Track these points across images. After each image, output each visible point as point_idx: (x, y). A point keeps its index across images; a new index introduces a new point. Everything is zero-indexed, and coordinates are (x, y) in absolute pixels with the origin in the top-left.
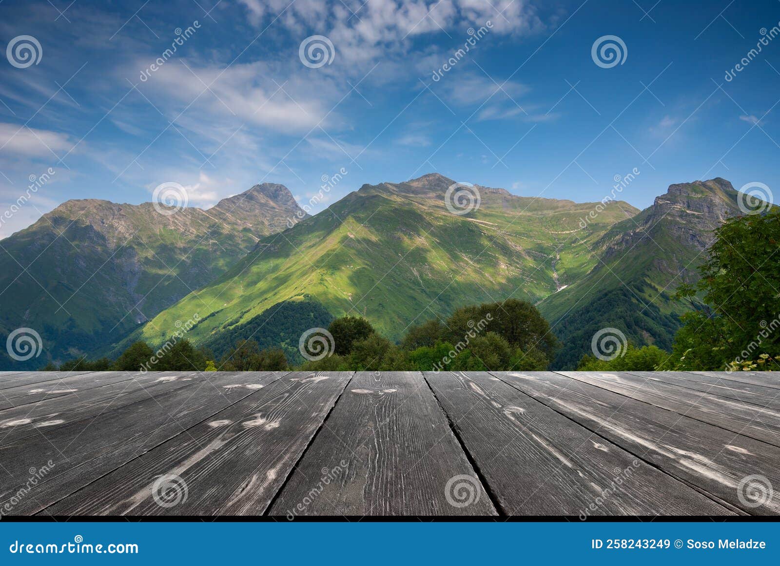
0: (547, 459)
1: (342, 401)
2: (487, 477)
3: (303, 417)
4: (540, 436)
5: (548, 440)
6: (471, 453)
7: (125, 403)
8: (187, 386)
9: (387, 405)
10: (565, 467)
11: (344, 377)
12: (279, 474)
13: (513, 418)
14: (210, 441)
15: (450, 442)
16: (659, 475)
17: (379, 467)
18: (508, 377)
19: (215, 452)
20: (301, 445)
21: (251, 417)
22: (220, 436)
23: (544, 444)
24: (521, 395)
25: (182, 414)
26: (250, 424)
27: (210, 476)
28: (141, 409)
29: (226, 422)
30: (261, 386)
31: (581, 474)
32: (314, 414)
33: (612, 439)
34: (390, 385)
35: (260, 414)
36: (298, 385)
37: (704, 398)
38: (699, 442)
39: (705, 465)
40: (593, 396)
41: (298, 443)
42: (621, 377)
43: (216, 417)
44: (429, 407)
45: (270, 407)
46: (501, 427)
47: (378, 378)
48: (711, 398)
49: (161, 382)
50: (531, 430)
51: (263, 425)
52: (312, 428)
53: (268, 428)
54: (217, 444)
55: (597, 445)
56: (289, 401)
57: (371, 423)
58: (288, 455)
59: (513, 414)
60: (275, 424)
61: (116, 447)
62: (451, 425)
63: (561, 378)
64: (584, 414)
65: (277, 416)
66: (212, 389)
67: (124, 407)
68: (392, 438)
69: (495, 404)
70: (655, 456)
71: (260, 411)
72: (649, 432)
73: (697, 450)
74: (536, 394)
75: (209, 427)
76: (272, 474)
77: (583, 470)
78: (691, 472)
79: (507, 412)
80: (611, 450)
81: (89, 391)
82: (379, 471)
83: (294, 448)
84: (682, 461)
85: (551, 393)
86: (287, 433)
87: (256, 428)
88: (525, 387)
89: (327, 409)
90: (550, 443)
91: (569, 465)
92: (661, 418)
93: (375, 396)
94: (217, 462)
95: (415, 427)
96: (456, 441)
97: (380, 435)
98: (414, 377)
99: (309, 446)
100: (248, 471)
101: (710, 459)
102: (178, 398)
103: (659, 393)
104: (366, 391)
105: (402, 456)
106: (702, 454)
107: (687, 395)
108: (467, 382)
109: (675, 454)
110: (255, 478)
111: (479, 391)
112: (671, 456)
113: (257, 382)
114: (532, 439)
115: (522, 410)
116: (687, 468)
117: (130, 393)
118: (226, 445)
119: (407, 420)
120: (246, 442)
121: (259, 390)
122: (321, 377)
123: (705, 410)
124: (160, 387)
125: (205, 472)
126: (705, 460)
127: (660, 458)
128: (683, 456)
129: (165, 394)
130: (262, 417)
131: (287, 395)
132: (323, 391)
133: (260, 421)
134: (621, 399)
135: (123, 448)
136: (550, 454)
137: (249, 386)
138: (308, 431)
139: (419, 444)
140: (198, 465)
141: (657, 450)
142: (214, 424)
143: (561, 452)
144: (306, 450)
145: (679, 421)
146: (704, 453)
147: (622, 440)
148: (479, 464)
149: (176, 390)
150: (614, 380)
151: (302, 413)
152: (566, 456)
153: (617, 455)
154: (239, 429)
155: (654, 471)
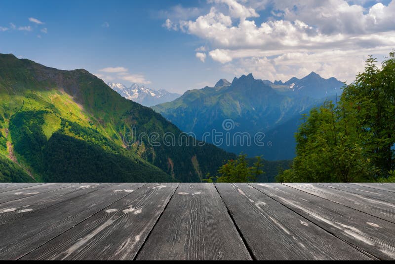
0: (277, 230)
1: (173, 199)
2: (247, 240)
3: (153, 207)
4: (274, 217)
5: (277, 220)
6: (239, 226)
7: (64, 199)
8: (95, 191)
9: (196, 201)
10: (287, 234)
11: (174, 186)
12: (141, 238)
13: (260, 208)
14: (106, 220)
15: (228, 221)
16: (334, 239)
17: (192, 234)
18: (257, 186)
19: (109, 226)
20: (153, 222)
21: (127, 207)
22: (112, 217)
23: (276, 222)
24: (263, 196)
25: (92, 206)
26: (126, 211)
27: (107, 238)
28: (72, 203)
29: (115, 210)
30: (132, 191)
31: (294, 238)
32: (159, 206)
33: (310, 219)
34: (198, 190)
35: (131, 206)
36: (151, 190)
37: (357, 197)
38: (354, 221)
39: (357, 233)
40: (300, 196)
41: (151, 221)
42: (314, 186)
43: (109, 207)
44: (217, 202)
45: (136, 202)
46: (254, 213)
47: (191, 186)
48: (360, 197)
49: (81, 189)
50: (269, 214)
51: (133, 211)
52: (158, 213)
53: (136, 213)
54: (110, 222)
55: (302, 222)
56: (146, 199)
57: (188, 210)
58: (146, 228)
59: (260, 206)
60: (139, 211)
61: (59, 223)
62: (229, 212)
63: (284, 186)
64: (296, 206)
65: (141, 206)
66: (108, 192)
67: (63, 202)
68: (199, 219)
69: (250, 200)
70: (332, 228)
71: (132, 204)
72: (328, 215)
73: (353, 225)
74: (271, 195)
75: (106, 213)
76: (138, 238)
77: (296, 236)
78: (350, 237)
79: (257, 205)
80: (310, 225)
81: (45, 193)
82: (192, 236)
83: (149, 224)
84: (345, 231)
85: (279, 194)
86: (146, 216)
87: (130, 213)
88: (266, 191)
89: (166, 203)
90: (279, 221)
91: (288, 233)
92: (335, 208)
93: (190, 196)
94: (110, 232)
95: (210, 213)
96: (231, 220)
97: (193, 217)
98: (209, 186)
99: (156, 223)
100: (126, 236)
101: (360, 230)
102: (91, 197)
103: (335, 195)
104: (185, 193)
105: (203, 228)
106: (355, 227)
107: (348, 195)
108: (237, 188)
109: (342, 227)
110: (129, 240)
111: (243, 193)
112: (340, 228)
113: (130, 189)
114: (269, 219)
115: (264, 203)
116: (348, 235)
117: (65, 194)
118: (115, 222)
119: (206, 209)
120: (125, 220)
121: (131, 193)
122: (162, 186)
123: (357, 204)
124: (81, 191)
125: (104, 237)
126: (357, 231)
127: (334, 229)
128: (346, 228)
129: (83, 195)
130: (133, 207)
131: (145, 195)
132: (164, 193)
133: (132, 210)
134: (314, 197)
135: (62, 224)
136: (278, 227)
137: (126, 191)
138: (156, 215)
139: (212, 222)
140: (101, 233)
141: (333, 225)
142: (109, 211)
143: (284, 226)
144: (155, 225)
145: (345, 210)
146: (356, 226)
147: (315, 220)
148: (243, 233)
149: (89, 193)
150: (311, 188)
151: (153, 205)
152: (286, 228)
153: (313, 228)
154: (120, 213)
155: (331, 236)
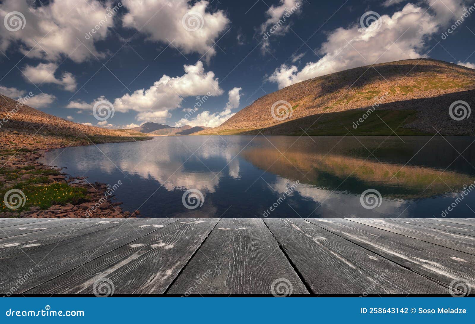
0: (340, 264)
1: (213, 234)
2: (303, 274)
3: (189, 242)
4: (336, 252)
5: (340, 254)
6: (293, 261)
7: (78, 235)
8: (117, 226)
9: (240, 236)
10: (351, 268)
11: (214, 221)
12: (174, 272)
13: (319, 243)
14: (131, 255)
15: (279, 255)
16: (409, 273)
17: (236, 268)
18: (316, 221)
19: (134, 261)
20: (187, 257)
21: (156, 242)
22: (137, 252)
23: (338, 256)
24: (323, 231)
25: (113, 241)
26: (155, 246)
27: (131, 273)
28: (88, 238)
29: (141, 245)
30: (162, 226)
31: (361, 272)
32: (195, 241)
33: (380, 254)
34: (243, 225)
35: (161, 241)
36: (185, 225)
37: (437, 232)
38: (434, 256)
39: (438, 267)
40: (368, 231)
41: (185, 256)
42: (386, 221)
43: (134, 242)
44: (266, 236)
45: (168, 237)
46: (311, 247)
47: (235, 222)
48: (442, 232)
49: (100, 224)
50: (330, 249)
51: (164, 246)
52: (195, 248)
53: (167, 248)
54: (135, 256)
55: (370, 257)
56: (180, 234)
57: (231, 245)
58: (179, 262)
59: (319, 241)
60: (171, 246)
61: (72, 258)
62: (281, 247)
63: (349, 221)
64: (363, 241)
65: (172, 241)
66: (131, 228)
67: (77, 237)
68: (244, 253)
69: (307, 235)
70: (407, 263)
71: (161, 239)
72: (403, 250)
73: (432, 260)
74: (333, 230)
75: (130, 247)
76: (169, 272)
77: (362, 270)
78: (429, 271)
79: (315, 240)
80: (380, 260)
81: (57, 229)
82: (235, 270)
83: (182, 259)
84: (424, 266)
85: (343, 230)
86: (178, 251)
87: (159, 248)
88: (326, 227)
89: (203, 238)
90: (342, 256)
91: (353, 267)
92: (411, 243)
93: (233, 231)
94: (135, 266)
95: (257, 247)
96: (284, 255)
97: (236, 251)
98: (257, 222)
99: (192, 257)
100: (155, 270)
101: (441, 264)
102: (111, 232)
103: (409, 229)
104: (228, 229)
105: (250, 263)
106: (436, 262)
107: (426, 231)
108: (290, 224)
109: (419, 261)
110: (158, 274)
111: (297, 228)
112: (417, 263)
113: (159, 224)
114: (330, 254)
115: (324, 238)
116: (427, 269)
117: (81, 230)
118: (141, 257)
119: (253, 244)
120: (153, 255)
121: (161, 228)
122: (199, 221)
123: (438, 238)
124: (99, 227)
125: (127, 271)
126: (438, 265)
127: (410, 263)
128: (424, 262)
129: (103, 230)
130: (163, 242)
131: (178, 231)
132: (201, 229)
133: (162, 245)
134: (386, 233)
135: (77, 258)
136: (342, 262)
137: (155, 226)
138: (191, 250)
139: (260, 257)
140: (124, 268)
141: (408, 259)
142: (133, 246)
143: (348, 260)
144: (190, 260)
145: (423, 245)
146: (437, 261)
147: (387, 254)
148: (297, 267)
149: (110, 228)
150: (381, 223)
151: (188, 240)
152: (350, 262)
153: (384, 263)
154: (148, 248)
155: (406, 271)
